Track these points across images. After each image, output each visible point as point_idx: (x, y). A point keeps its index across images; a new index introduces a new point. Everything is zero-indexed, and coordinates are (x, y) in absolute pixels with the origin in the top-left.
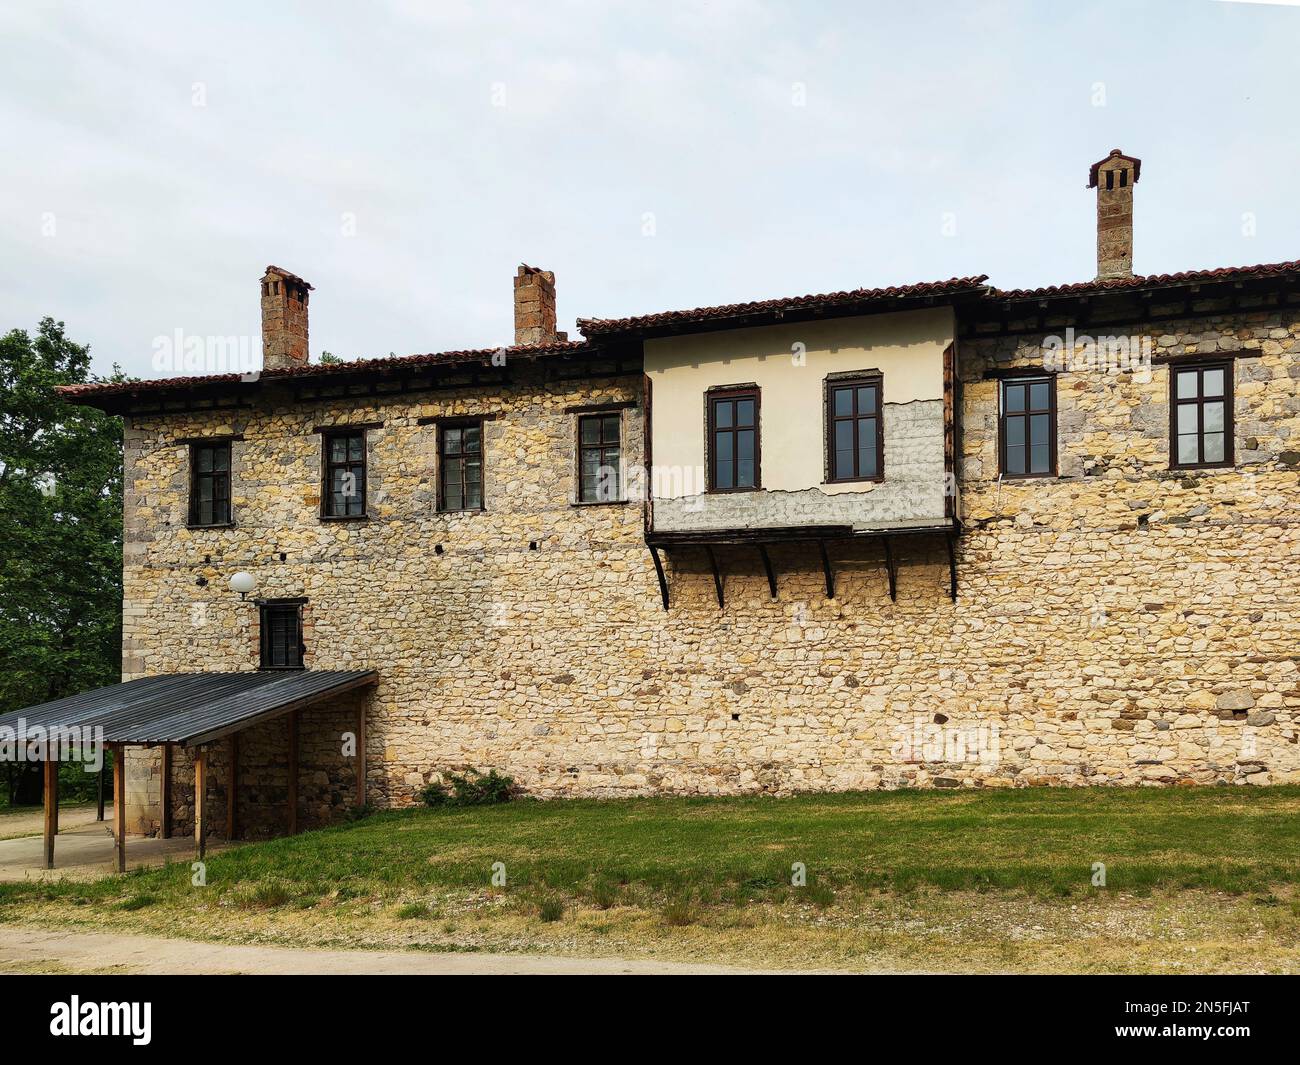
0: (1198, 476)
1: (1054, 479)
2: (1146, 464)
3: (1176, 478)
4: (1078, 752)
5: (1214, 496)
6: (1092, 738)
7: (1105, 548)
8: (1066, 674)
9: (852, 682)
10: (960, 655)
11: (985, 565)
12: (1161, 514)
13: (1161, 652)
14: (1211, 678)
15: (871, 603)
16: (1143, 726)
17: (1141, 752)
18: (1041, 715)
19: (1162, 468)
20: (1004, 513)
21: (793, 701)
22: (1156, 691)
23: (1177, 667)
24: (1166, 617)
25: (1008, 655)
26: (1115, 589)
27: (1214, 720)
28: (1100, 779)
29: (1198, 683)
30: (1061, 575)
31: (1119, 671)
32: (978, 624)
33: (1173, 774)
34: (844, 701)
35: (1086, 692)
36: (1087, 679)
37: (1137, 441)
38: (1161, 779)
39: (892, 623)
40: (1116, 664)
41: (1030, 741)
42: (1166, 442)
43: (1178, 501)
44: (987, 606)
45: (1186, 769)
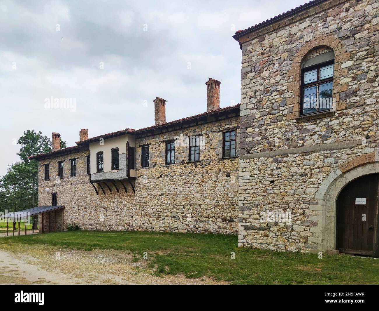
0: (169, 166)
1: (148, 167)
2: (162, 164)
3: (166, 167)
4: (151, 224)
5: (172, 170)
6: (153, 222)
7: (156, 182)
8: (150, 208)
9: (121, 210)
10: (135, 204)
11: (139, 185)
12: (164, 174)
13: (163, 204)
14: (170, 209)
15: (124, 194)
16: (160, 219)
17: (160, 225)
18: (146, 217)
19: (164, 165)
20: (142, 175)
21: (113, 213)
22: (162, 212)
23: (165, 206)
24: (164, 196)
25: (142, 204)
26: (157, 190)
27: (170, 218)
28: (154, 230)
29: (168, 210)
30: (149, 187)
31: (157, 208)
32: (138, 198)
33: (164, 230)
34: (120, 213)
35: (152, 212)
36: (153, 209)
37: (160, 159)
38: (163, 230)
39: (126, 197)
40: (156, 206)
41: (144, 222)
42: (164, 159)
43: (166, 171)
44: (139, 194)
45: (166, 228)
